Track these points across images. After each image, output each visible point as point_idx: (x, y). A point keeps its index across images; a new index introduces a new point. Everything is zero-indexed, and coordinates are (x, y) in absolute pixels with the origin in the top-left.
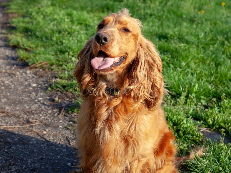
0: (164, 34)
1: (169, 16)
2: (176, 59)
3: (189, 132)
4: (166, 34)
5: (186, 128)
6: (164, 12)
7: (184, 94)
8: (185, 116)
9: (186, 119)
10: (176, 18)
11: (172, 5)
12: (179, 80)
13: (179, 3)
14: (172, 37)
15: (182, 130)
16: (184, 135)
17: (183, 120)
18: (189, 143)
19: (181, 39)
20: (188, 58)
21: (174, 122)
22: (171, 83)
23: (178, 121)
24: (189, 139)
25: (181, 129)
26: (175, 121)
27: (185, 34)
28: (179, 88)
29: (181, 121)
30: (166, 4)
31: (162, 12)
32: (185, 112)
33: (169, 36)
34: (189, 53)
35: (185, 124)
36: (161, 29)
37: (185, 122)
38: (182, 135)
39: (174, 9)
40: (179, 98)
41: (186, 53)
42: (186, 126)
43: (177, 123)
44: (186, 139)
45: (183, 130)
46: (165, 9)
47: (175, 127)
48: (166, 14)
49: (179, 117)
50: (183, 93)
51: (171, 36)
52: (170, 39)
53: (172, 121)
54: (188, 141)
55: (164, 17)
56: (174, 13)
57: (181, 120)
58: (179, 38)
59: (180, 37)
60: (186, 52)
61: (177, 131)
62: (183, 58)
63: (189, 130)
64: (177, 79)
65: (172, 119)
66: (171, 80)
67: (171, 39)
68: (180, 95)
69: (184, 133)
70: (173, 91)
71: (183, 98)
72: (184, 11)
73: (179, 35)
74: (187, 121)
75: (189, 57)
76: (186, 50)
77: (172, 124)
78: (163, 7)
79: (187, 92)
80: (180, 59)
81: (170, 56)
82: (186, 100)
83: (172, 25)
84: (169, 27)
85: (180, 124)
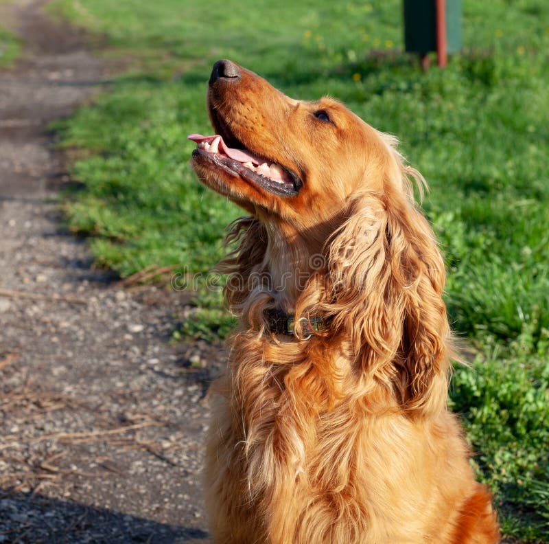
0: (478, 179)
1: (492, 131)
2: (507, 242)
3: (542, 422)
4: (485, 178)
5: (534, 413)
6: (478, 121)
7: (529, 329)
8: (531, 384)
9: (533, 391)
10: (510, 135)
11: (500, 102)
12: (516, 293)
13: (518, 97)
14: (500, 186)
15: (523, 420)
16: (528, 430)
17: (524, 394)
18: (542, 450)
19: (523, 188)
20: (540, 236)
21: (502, 399)
22: (495, 302)
23: (512, 397)
24: (541, 440)
25: (521, 416)
26: (505, 396)
27: (532, 175)
28: (516, 313)
29: (519, 397)
30: (484, 101)
31: (473, 123)
32: (530, 373)
33: (491, 182)
34: (543, 222)
35: (530, 404)
36: (469, 167)
37: (530, 397)
38: (523, 431)
39: (507, 111)
40: (514, 338)
41: (535, 224)
42: (533, 408)
43: (511, 402)
44: (535, 441)
45: (526, 420)
46: (482, 115)
47: (504, 412)
48: (483, 125)
49: (516, 387)
50: (525, 325)
51: (497, 181)
52: (493, 191)
53: (497, 399)
54: (539, 446)
55: (479, 135)
56: (508, 123)
57: (519, 394)
58: (517, 187)
59: (520, 183)
60: (533, 221)
61: (511, 422)
62: (528, 238)
63: (541, 419)
64: (509, 290)
65: (497, 392)
66: (494, 293)
67: (497, 189)
68: (516, 331)
69: (529, 426)
70: (501, 322)
71: (525, 338)
72: (531, 115)
73: (518, 177)
74: (535, 395)
75: (544, 234)
76: (534, 215)
77: (496, 407)
78: (476, 109)
79: (535, 321)
80: (520, 239)
81: (492, 234)
82: (535, 344)
83: (499, 155)
84: (489, 160)
85: (518, 404)
